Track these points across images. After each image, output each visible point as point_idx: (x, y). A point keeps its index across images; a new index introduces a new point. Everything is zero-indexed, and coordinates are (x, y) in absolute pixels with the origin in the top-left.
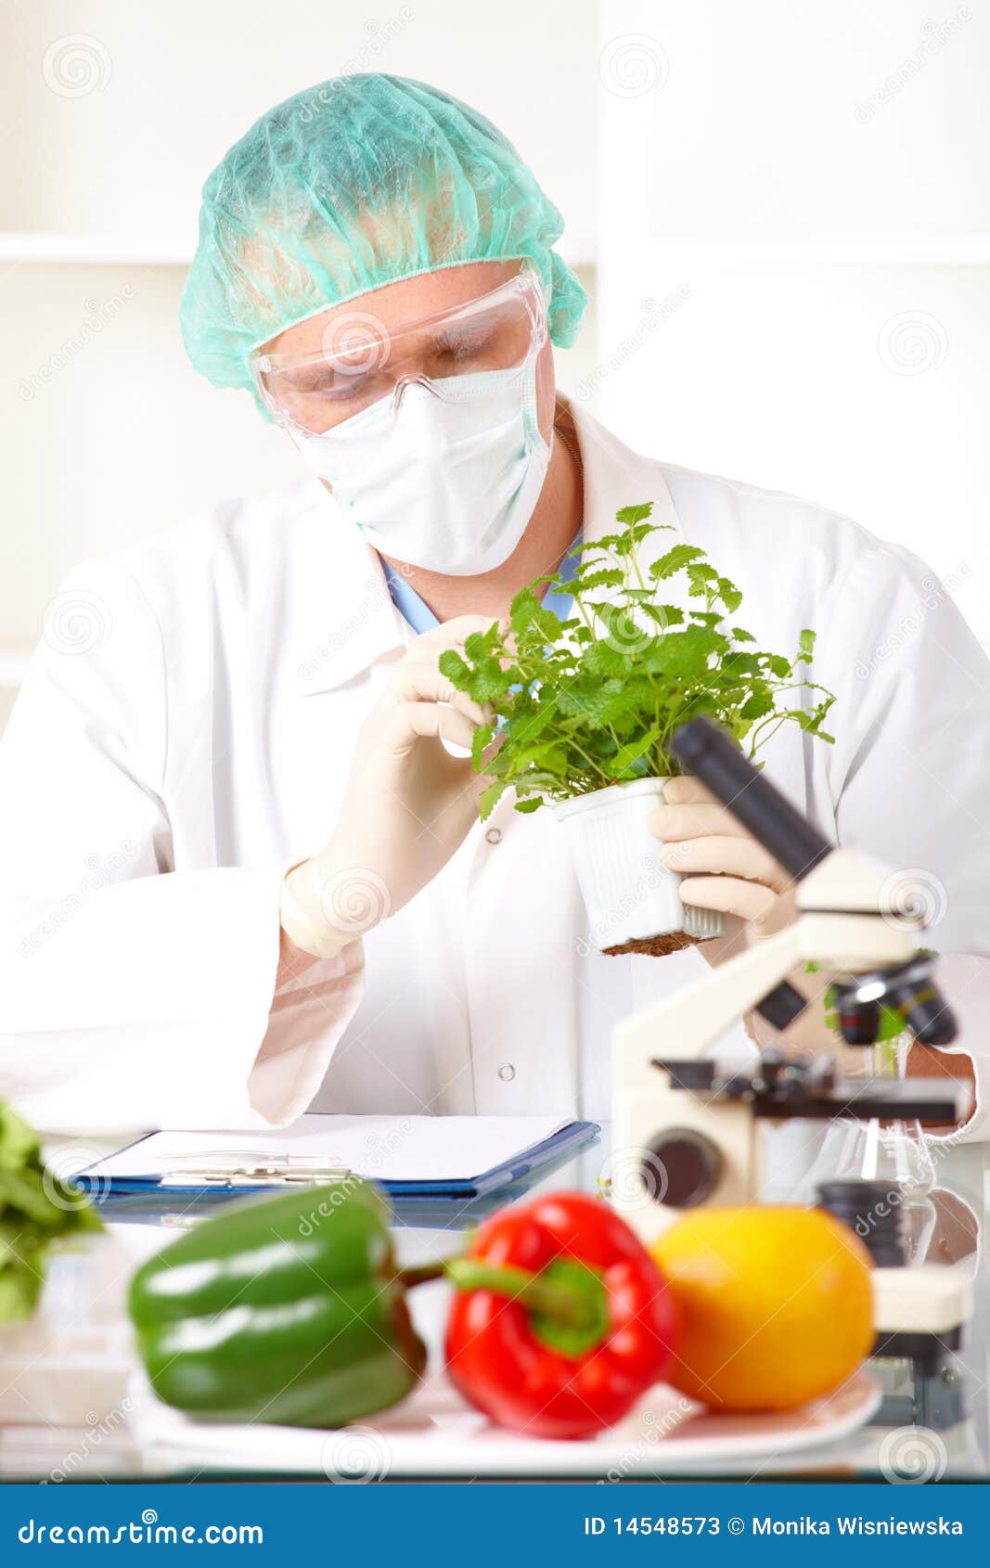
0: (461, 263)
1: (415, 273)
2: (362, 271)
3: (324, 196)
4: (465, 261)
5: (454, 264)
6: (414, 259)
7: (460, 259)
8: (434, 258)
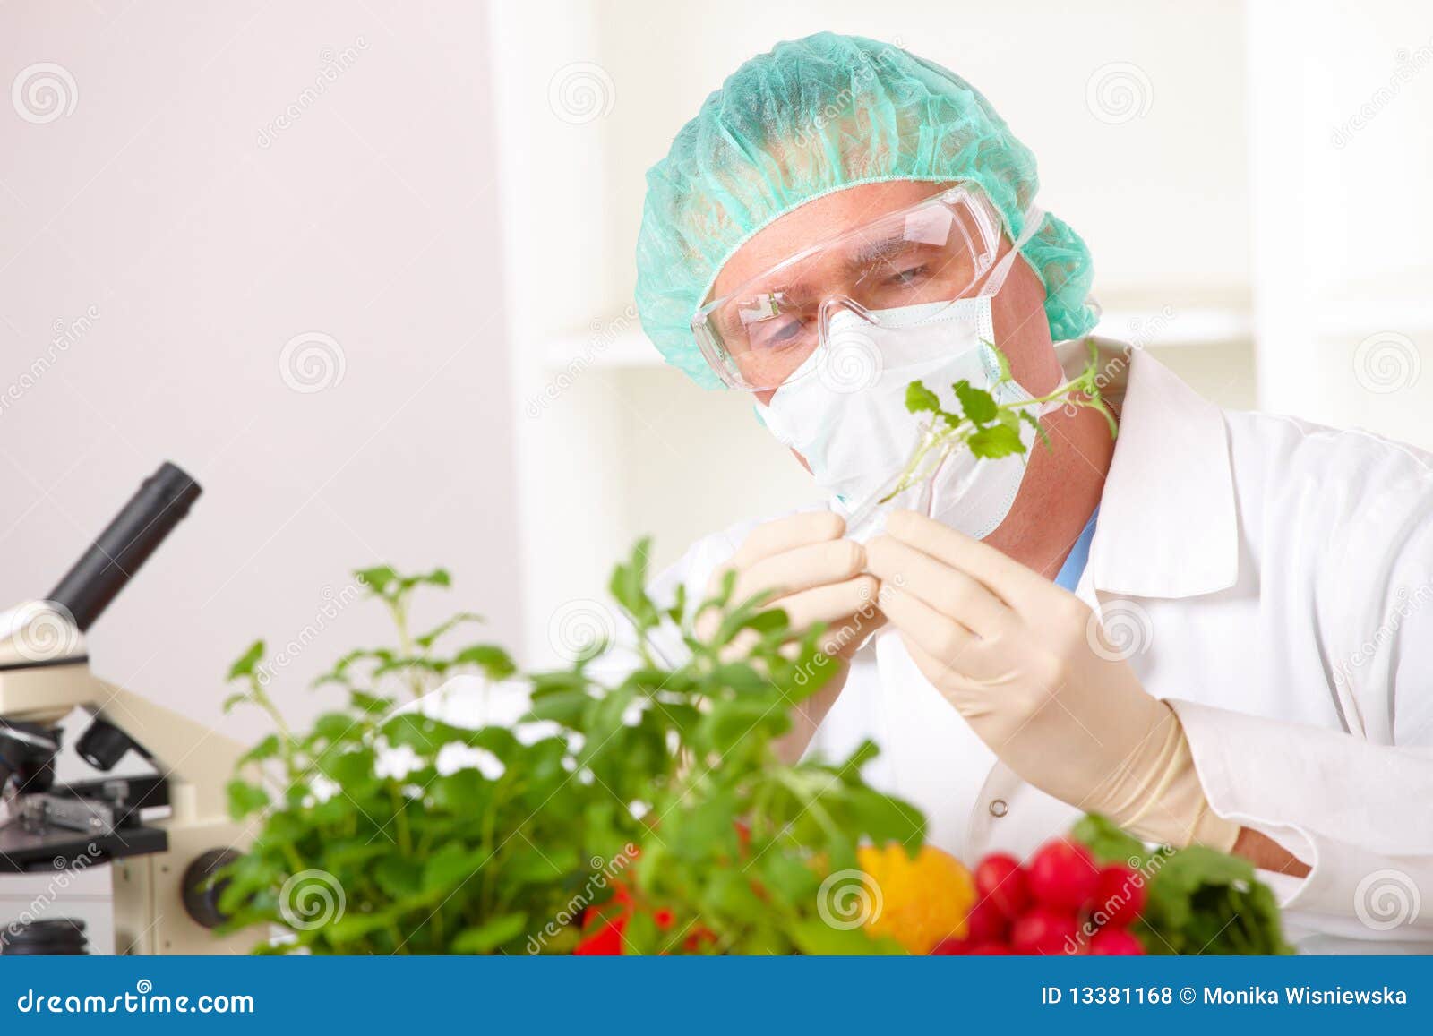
0: (880, 180)
1: (829, 190)
2: (770, 194)
3: (729, 123)
4: (886, 178)
5: (873, 180)
6: (826, 177)
7: (879, 175)
8: (846, 176)
